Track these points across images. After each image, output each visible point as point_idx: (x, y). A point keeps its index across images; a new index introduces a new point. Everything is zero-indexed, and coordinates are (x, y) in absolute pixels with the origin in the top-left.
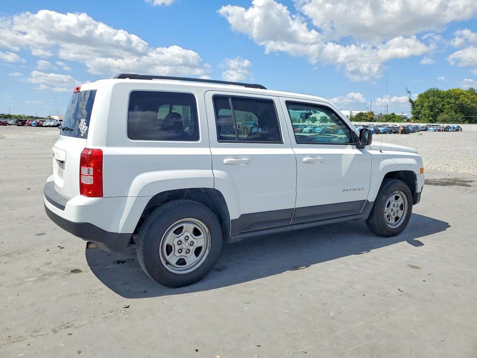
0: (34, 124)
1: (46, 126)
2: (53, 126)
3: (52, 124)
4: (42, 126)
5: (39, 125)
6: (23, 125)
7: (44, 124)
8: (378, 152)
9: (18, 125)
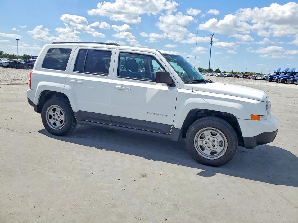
0: (252, 77)
1: (258, 79)
2: (261, 79)
3: (260, 78)
4: (255, 79)
5: (254, 78)
6: (246, 78)
7: (256, 78)
8: (190, 92)
9: (244, 78)
